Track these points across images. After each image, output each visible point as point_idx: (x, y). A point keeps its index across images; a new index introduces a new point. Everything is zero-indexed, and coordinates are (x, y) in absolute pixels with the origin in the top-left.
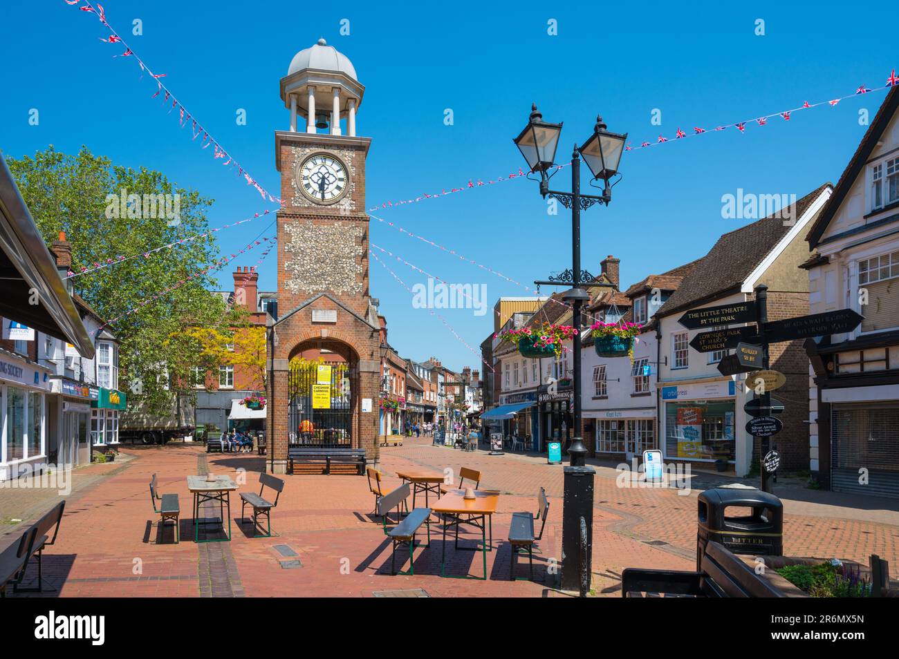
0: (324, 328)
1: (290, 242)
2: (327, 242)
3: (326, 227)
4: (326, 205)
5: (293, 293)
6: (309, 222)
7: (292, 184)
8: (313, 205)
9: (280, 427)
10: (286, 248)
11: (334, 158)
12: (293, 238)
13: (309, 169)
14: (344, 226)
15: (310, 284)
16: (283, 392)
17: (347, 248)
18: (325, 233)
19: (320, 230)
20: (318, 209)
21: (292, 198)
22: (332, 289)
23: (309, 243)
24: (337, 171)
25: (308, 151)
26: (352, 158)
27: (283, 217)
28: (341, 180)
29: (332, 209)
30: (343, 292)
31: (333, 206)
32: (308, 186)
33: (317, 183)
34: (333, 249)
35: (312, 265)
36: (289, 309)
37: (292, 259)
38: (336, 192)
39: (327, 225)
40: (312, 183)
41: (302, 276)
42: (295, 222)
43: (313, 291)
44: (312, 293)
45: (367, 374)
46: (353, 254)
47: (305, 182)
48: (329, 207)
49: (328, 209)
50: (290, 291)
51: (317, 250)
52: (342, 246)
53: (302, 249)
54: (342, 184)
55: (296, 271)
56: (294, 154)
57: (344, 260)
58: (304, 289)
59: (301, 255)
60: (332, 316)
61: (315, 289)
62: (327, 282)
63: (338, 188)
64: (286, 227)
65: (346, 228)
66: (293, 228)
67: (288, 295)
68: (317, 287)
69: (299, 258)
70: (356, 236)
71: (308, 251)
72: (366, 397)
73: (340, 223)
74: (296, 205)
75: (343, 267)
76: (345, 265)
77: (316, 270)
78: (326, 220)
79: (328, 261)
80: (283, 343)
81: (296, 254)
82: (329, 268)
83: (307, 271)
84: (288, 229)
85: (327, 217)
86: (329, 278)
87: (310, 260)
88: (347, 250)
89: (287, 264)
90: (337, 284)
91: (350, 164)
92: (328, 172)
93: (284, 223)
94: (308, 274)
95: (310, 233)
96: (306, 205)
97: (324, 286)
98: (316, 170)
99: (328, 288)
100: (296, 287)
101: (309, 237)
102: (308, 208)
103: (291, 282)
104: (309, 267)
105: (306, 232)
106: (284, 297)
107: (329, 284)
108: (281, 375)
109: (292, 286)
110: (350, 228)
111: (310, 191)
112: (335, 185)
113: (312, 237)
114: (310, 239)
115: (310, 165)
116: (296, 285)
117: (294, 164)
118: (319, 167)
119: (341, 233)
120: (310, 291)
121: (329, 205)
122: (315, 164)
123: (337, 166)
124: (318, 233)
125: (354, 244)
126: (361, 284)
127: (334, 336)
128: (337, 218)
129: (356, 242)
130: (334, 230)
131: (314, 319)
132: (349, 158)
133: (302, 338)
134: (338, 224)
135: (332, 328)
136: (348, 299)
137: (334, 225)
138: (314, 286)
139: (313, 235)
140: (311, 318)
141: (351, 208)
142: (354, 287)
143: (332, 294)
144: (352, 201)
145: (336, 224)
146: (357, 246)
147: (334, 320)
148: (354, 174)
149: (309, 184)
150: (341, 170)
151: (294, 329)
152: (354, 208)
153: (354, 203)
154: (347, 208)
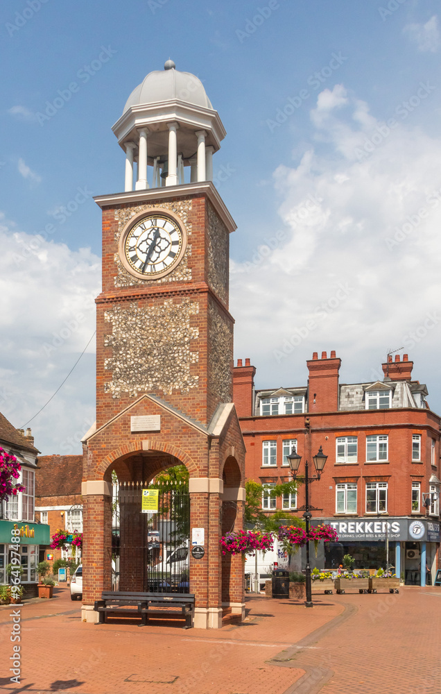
0: (146, 439)
1: (111, 334)
2: (155, 327)
3: (153, 308)
4: (155, 280)
5: (114, 397)
6: (133, 305)
7: (115, 259)
8: (140, 282)
9: (94, 564)
10: (106, 341)
11: (166, 217)
12: (114, 328)
13: (136, 237)
14: (174, 303)
15: (134, 383)
17: (179, 333)
18: (151, 317)
19: (146, 313)
20: (146, 286)
21: (115, 278)
22: (160, 388)
23: (133, 332)
24: (171, 233)
25: (134, 214)
26: (189, 212)
27: (103, 303)
28: (175, 243)
29: (162, 284)
30: (174, 390)
31: (164, 280)
32: (135, 258)
33: (145, 253)
34: (161, 336)
35: (136, 359)
37: (113, 354)
38: (169, 260)
39: (155, 305)
40: (139, 254)
41: (125, 374)
42: (117, 308)
43: (138, 392)
45: (198, 496)
46: (186, 339)
47: (131, 254)
48: (159, 281)
49: (158, 285)
50: (110, 395)
51: (142, 339)
52: (173, 330)
53: (125, 340)
54: (175, 249)
55: (117, 370)
56: (117, 221)
57: (175, 348)
58: (127, 391)
59: (123, 349)
60: (152, 422)
61: (139, 390)
62: (154, 380)
63: (172, 254)
64: (105, 315)
65: (178, 306)
66: (114, 315)
67: (109, 400)
68: (143, 386)
69: (121, 352)
70: (191, 316)
71: (132, 342)
72: (197, 526)
73: (171, 300)
74: (119, 285)
75: (174, 358)
76: (176, 355)
77: (141, 365)
78: (153, 300)
79: (155, 352)
80: (97, 461)
81: (117, 348)
82: (156, 361)
83: (130, 368)
84: (109, 318)
85: (155, 296)
86: (157, 374)
87: (134, 353)
88: (179, 335)
89: (107, 362)
90: (166, 380)
91: (185, 221)
92: (160, 237)
93: (104, 311)
94: (132, 372)
95: (134, 319)
96: (131, 284)
97: (151, 385)
98: (144, 237)
99: (155, 387)
100: (118, 389)
101: (133, 324)
102: (133, 287)
103: (111, 383)
104: (132, 362)
105: (130, 318)
106: (104, 404)
107: (156, 381)
108: (96, 500)
109: (112, 389)
110: (184, 305)
111: (138, 264)
112: (167, 251)
113: (136, 324)
114: (134, 326)
115: (137, 231)
116: (117, 386)
117: (118, 234)
118: (148, 231)
119: (173, 314)
120: (134, 392)
121: (159, 279)
122: (144, 229)
123: (170, 226)
124: (143, 318)
125: (188, 326)
126: (197, 378)
127: (158, 448)
128: (166, 295)
129: (191, 323)
130: (163, 310)
131: (132, 430)
132: (185, 213)
133: (119, 454)
134: (167, 303)
135: (155, 438)
136: (180, 399)
137: (162, 304)
138: (138, 386)
139: (137, 321)
140: (129, 427)
141: (186, 279)
142: (188, 382)
143: (161, 395)
144: (187, 270)
145: (165, 303)
146: (192, 328)
147: (158, 428)
148: (190, 234)
149: (136, 256)
150: (175, 230)
151: (110, 443)
152: (191, 277)
153: (190, 271)
154: (181, 279)
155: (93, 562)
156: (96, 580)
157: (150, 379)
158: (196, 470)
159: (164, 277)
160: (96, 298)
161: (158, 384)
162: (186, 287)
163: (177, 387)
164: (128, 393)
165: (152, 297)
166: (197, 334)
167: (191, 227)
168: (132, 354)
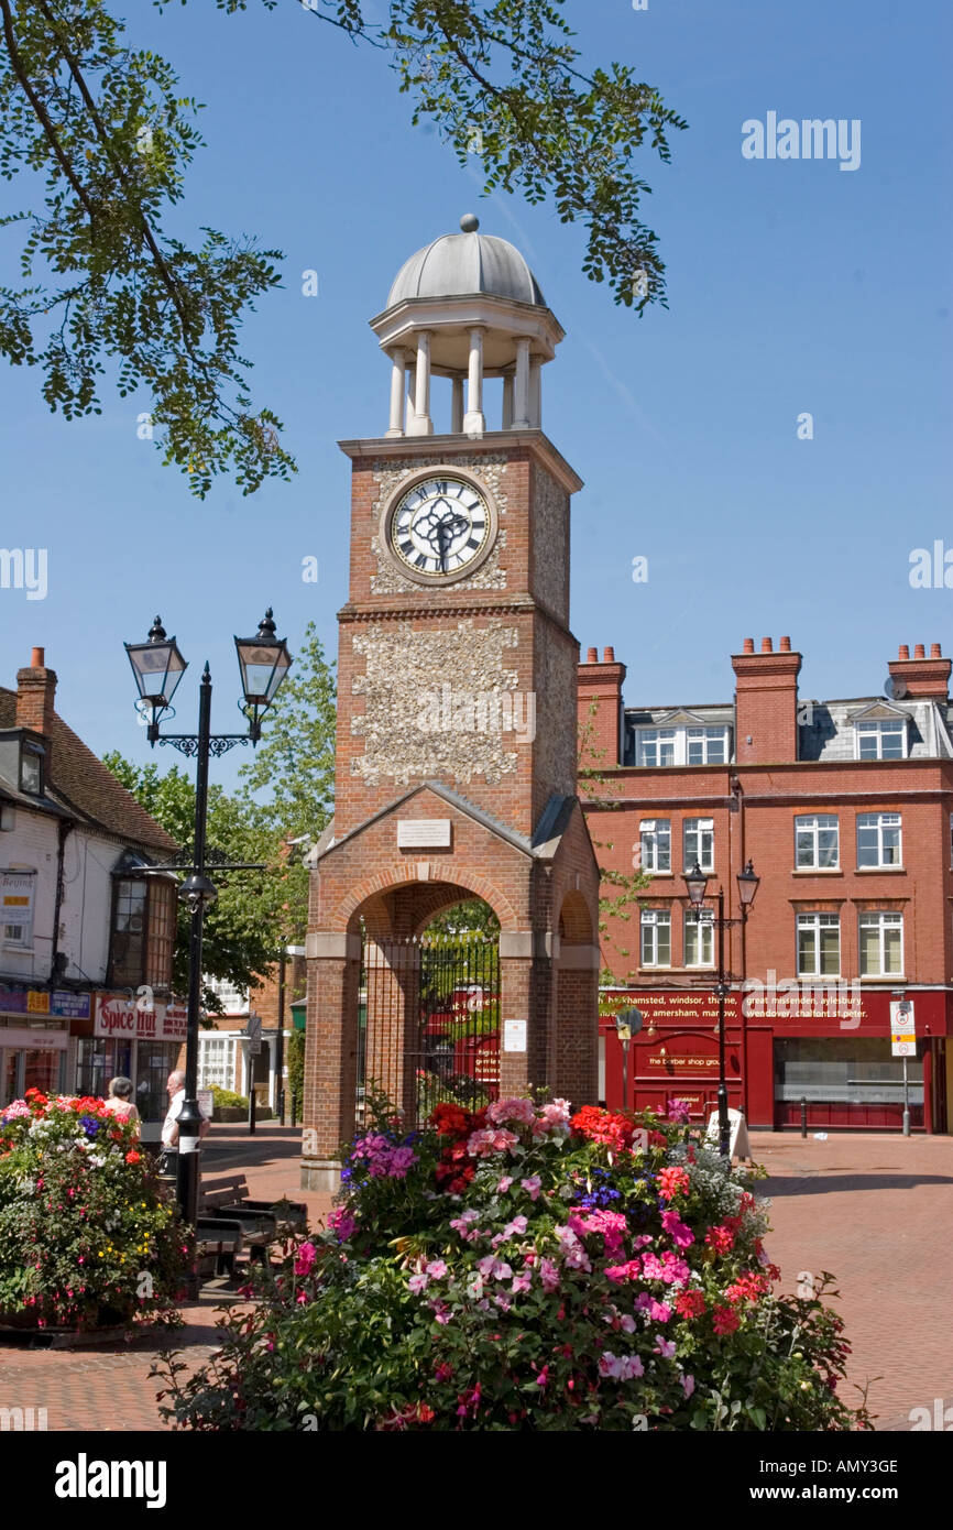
0: (424, 860)
1: (365, 673)
2: (441, 666)
3: (439, 633)
4: (444, 586)
5: (366, 784)
6: (405, 629)
7: (373, 547)
8: (416, 587)
9: (326, 1084)
10: (355, 686)
11: (463, 482)
12: (370, 663)
13: (410, 510)
14: (476, 627)
15: (403, 761)
16: (335, 1005)
17: (483, 678)
18: (436, 648)
19: (427, 642)
20: (427, 595)
21: (373, 578)
22: (449, 770)
24: (471, 508)
25: (408, 475)
26: (501, 476)
27: (352, 621)
28: (478, 525)
29: (456, 593)
30: (474, 775)
31: (457, 586)
32: (408, 547)
33: (428, 538)
34: (452, 682)
35: (408, 719)
36: (358, 821)
37: (368, 708)
38: (468, 554)
39: (443, 629)
40: (416, 541)
41: (388, 746)
42: (376, 628)
43: (411, 777)
44: (407, 782)
45: (516, 963)
46: (496, 690)
47: (402, 539)
48: (450, 589)
49: (449, 594)
50: (360, 780)
51: (419, 685)
52: (474, 673)
53: (388, 686)
54: (478, 535)
55: (374, 736)
56: (379, 481)
58: (391, 774)
59: (385, 701)
60: (435, 832)
61: (413, 773)
62: (439, 756)
63: (472, 543)
64: (355, 641)
65: (483, 631)
66: (370, 642)
67: (358, 789)
68: (418, 767)
69: (381, 707)
70: (505, 650)
71: (401, 689)
72: (512, 1017)
73: (470, 622)
74: (379, 590)
77: (417, 730)
78: (440, 620)
81: (376, 696)
83: (398, 734)
84: (360, 646)
85: (441, 613)
86: (444, 746)
89: (355, 722)
91: (495, 490)
92: (451, 513)
93: (354, 634)
94: (401, 741)
95: (405, 650)
96: (400, 590)
97: (434, 765)
98: (425, 511)
99: (441, 770)
100: (375, 770)
101: (403, 660)
102: (406, 594)
103: (364, 758)
104: (401, 725)
105: (398, 649)
107: (443, 759)
108: (331, 968)
110: (493, 631)
111: (413, 557)
112: (465, 538)
113: (409, 658)
114: (406, 662)
115: (413, 501)
116: (375, 765)
117: (378, 505)
118: (432, 503)
119: (473, 646)
120: (403, 777)
121: (451, 584)
122: (425, 498)
123: (469, 497)
124: (421, 649)
125: (500, 666)
126: (514, 756)
127: (445, 877)
128: (465, 612)
129: (504, 661)
130: (456, 638)
131: (402, 843)
132: (495, 478)
133: (376, 885)
134: (464, 625)
135: (440, 860)
136: (485, 792)
137: (455, 627)
138: (411, 767)
139: (411, 654)
140: (395, 839)
141: (496, 586)
142: (499, 762)
143: (451, 782)
144: (498, 571)
145: (460, 627)
146: (506, 671)
147: (446, 843)
148: (504, 511)
149: (409, 543)
150: (477, 504)
151: (360, 866)
152: (505, 584)
153: (504, 573)
154: (488, 586)
155: (325, 1080)
156: (330, 1112)
157: (432, 755)
158: (512, 918)
159: (459, 581)
160: (338, 611)
161: (446, 764)
162: (496, 602)
163: (479, 771)
164: (392, 778)
165: (439, 616)
166: (516, 681)
167: (506, 500)
168: (401, 711)
